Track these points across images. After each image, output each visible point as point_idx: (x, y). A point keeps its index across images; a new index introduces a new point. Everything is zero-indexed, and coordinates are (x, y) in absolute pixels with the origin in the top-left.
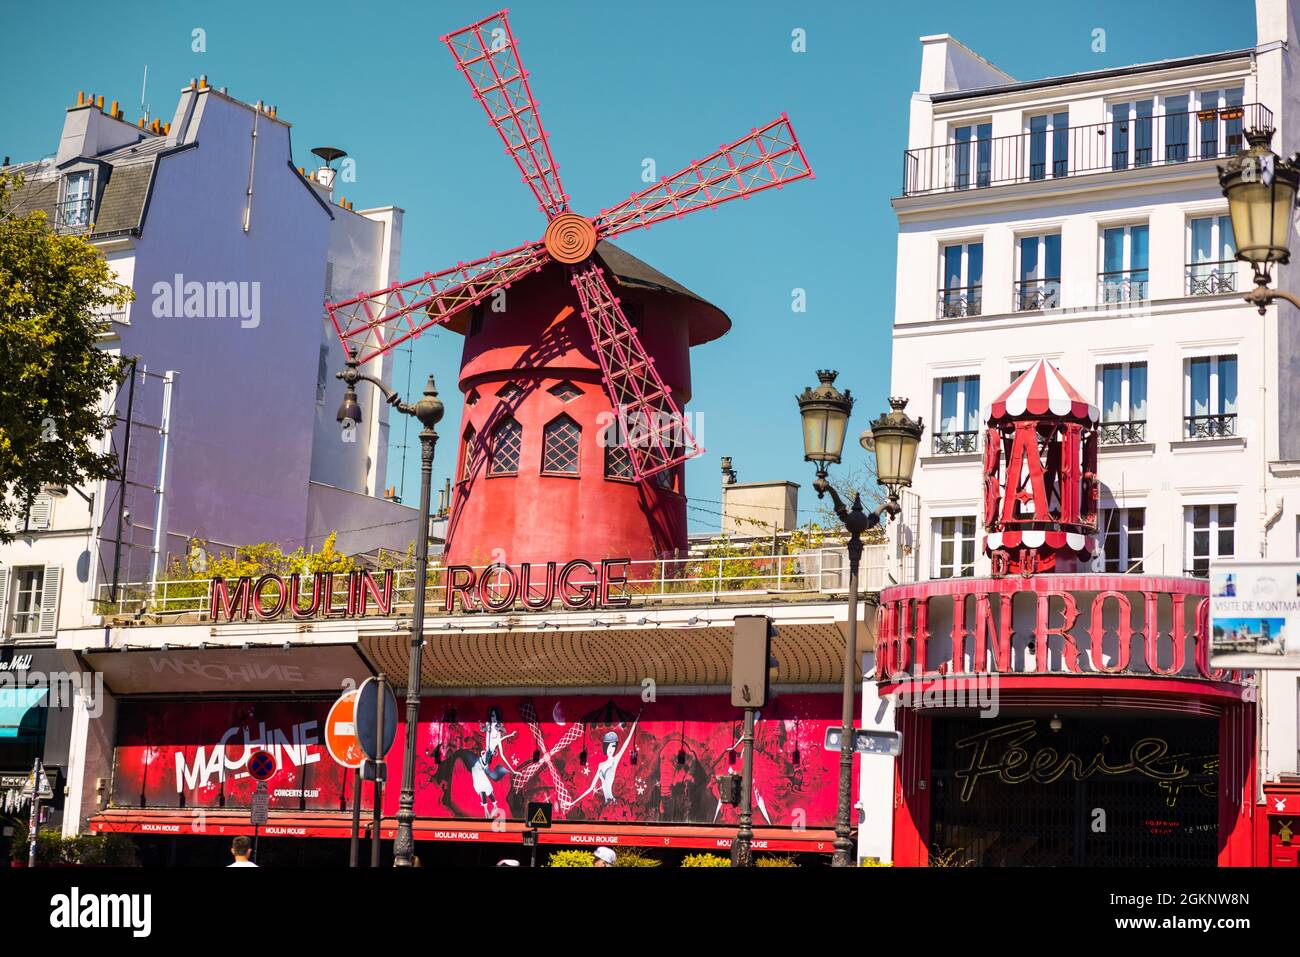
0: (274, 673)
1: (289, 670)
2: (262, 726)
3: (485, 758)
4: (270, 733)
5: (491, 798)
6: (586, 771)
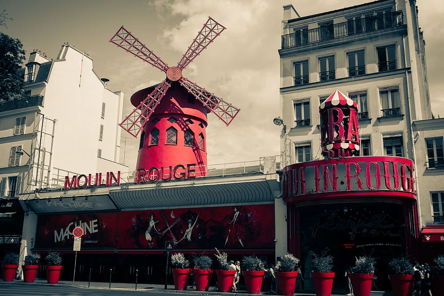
0: (84, 205)
1: (89, 204)
2: (80, 221)
3: (149, 229)
4: (83, 224)
5: (152, 241)
6: (182, 232)
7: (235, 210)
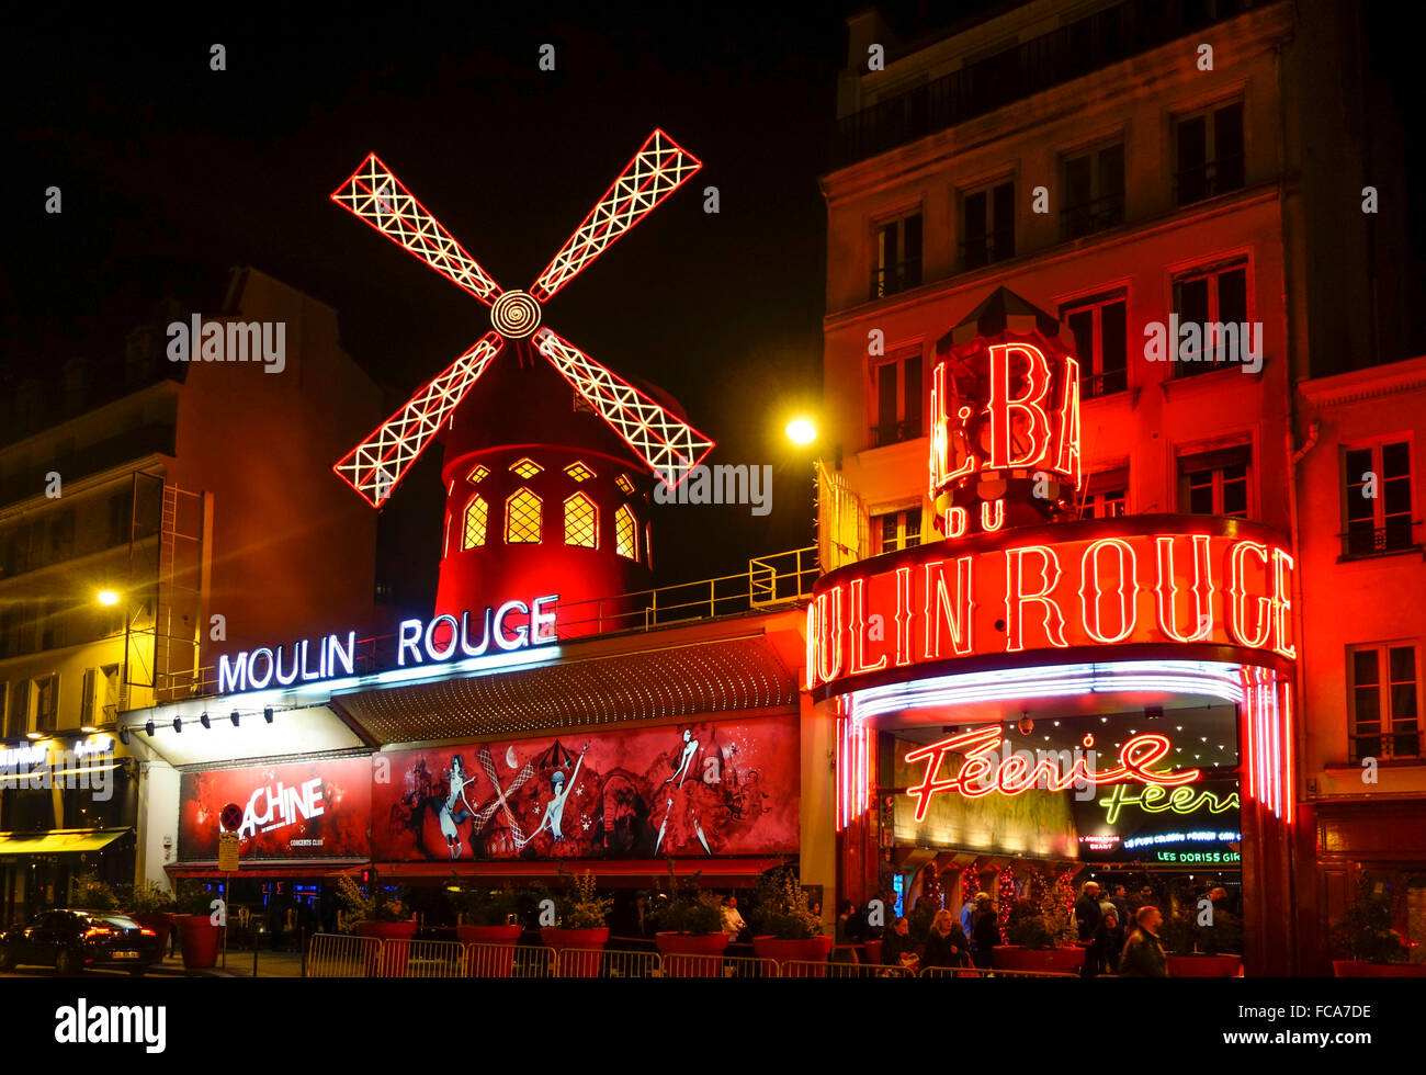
2: (280, 786)
3: (451, 802)
4: (286, 791)
5: (457, 840)
6: (537, 810)
7: (687, 737)
